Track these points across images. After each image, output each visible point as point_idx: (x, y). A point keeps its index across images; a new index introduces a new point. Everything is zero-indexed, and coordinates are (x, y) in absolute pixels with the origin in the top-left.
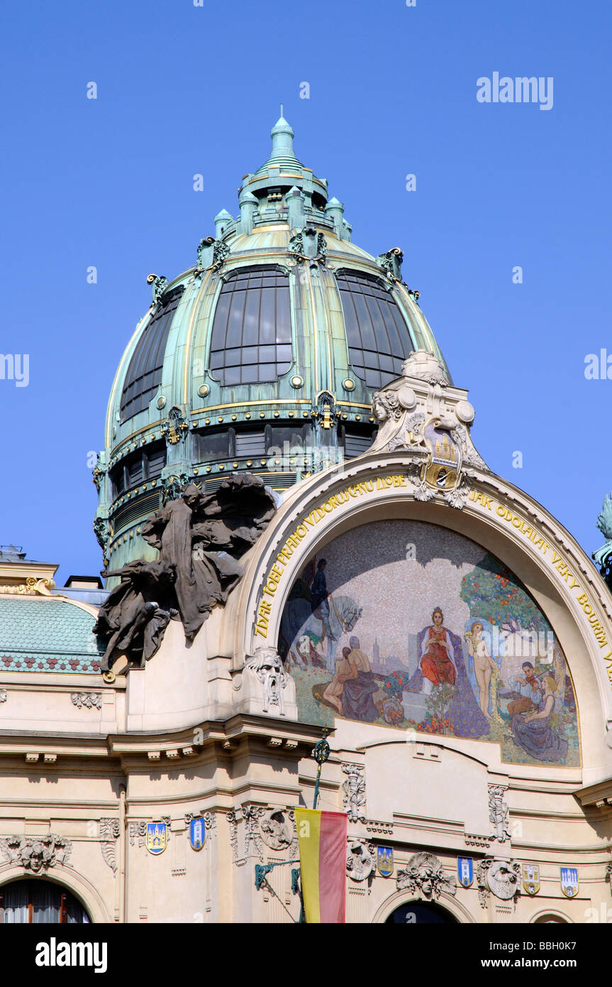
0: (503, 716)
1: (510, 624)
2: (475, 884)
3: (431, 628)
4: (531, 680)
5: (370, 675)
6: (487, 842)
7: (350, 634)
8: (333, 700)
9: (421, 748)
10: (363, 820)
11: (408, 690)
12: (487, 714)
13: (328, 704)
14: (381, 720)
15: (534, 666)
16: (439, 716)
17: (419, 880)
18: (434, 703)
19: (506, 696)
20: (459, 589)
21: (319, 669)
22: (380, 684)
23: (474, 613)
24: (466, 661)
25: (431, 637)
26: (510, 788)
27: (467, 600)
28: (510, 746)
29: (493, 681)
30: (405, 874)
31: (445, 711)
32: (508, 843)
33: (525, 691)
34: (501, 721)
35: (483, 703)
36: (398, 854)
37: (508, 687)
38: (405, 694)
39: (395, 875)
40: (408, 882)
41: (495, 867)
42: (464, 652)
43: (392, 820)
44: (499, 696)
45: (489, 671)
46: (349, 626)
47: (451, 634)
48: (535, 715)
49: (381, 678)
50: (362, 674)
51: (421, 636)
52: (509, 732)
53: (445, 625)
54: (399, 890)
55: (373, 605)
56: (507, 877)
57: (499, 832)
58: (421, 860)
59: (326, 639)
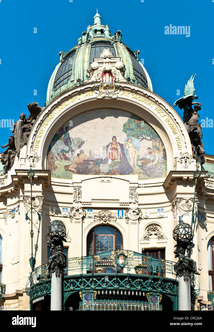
0: (139, 166)
1: (142, 136)
2: (124, 217)
3: (112, 143)
4: (150, 153)
5: (88, 161)
6: (128, 204)
7: (80, 149)
8: (72, 169)
9: (103, 179)
10: (81, 202)
11: (102, 163)
12: (133, 167)
13: (71, 171)
14: (91, 173)
15: (151, 148)
16: (114, 170)
17: (102, 218)
18: (112, 166)
19: (140, 160)
20: (122, 128)
21: (67, 161)
22: (91, 163)
23: (128, 136)
24: (125, 151)
25: (111, 146)
26: (139, 187)
27: (125, 132)
28: (141, 175)
29: (136, 156)
30: (97, 217)
31: (116, 168)
32: (137, 204)
33: (148, 157)
34: (138, 168)
35: (131, 163)
36: (94, 211)
37: (141, 157)
38: (101, 165)
39: (93, 217)
40: (98, 218)
41: (131, 211)
42: (125, 149)
43: (91, 201)
44: (138, 160)
45: (134, 153)
46: (79, 147)
47: (119, 144)
48: (151, 164)
49: (92, 161)
50: (84, 161)
51: (108, 146)
52: (141, 171)
53: (117, 141)
54: (95, 221)
55: (89, 139)
56: (135, 213)
57: (133, 201)
58: (103, 212)
59: (70, 152)
